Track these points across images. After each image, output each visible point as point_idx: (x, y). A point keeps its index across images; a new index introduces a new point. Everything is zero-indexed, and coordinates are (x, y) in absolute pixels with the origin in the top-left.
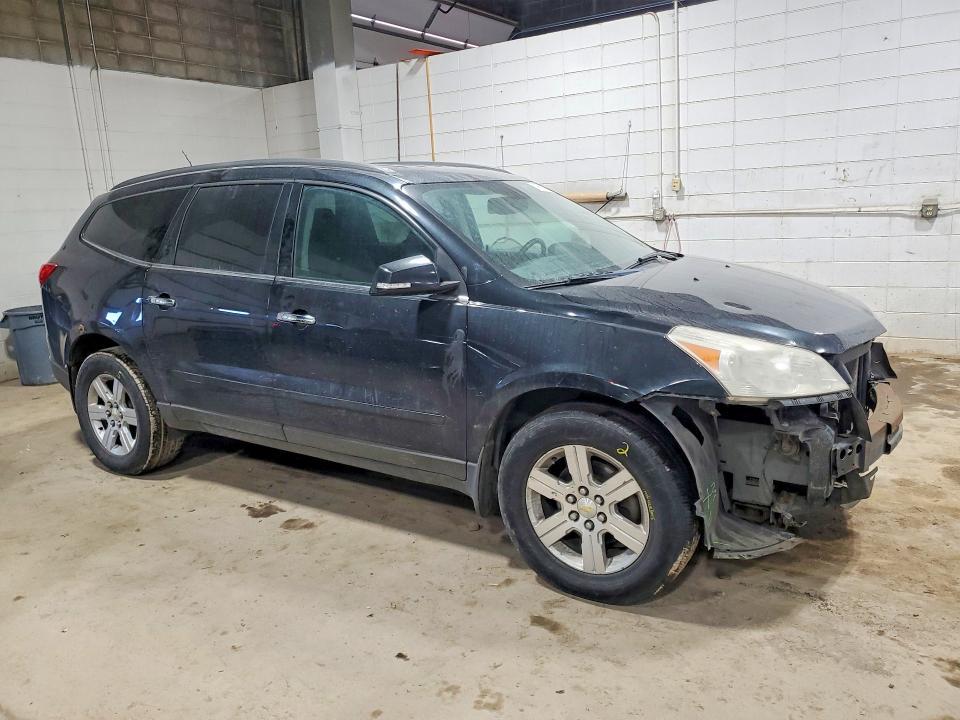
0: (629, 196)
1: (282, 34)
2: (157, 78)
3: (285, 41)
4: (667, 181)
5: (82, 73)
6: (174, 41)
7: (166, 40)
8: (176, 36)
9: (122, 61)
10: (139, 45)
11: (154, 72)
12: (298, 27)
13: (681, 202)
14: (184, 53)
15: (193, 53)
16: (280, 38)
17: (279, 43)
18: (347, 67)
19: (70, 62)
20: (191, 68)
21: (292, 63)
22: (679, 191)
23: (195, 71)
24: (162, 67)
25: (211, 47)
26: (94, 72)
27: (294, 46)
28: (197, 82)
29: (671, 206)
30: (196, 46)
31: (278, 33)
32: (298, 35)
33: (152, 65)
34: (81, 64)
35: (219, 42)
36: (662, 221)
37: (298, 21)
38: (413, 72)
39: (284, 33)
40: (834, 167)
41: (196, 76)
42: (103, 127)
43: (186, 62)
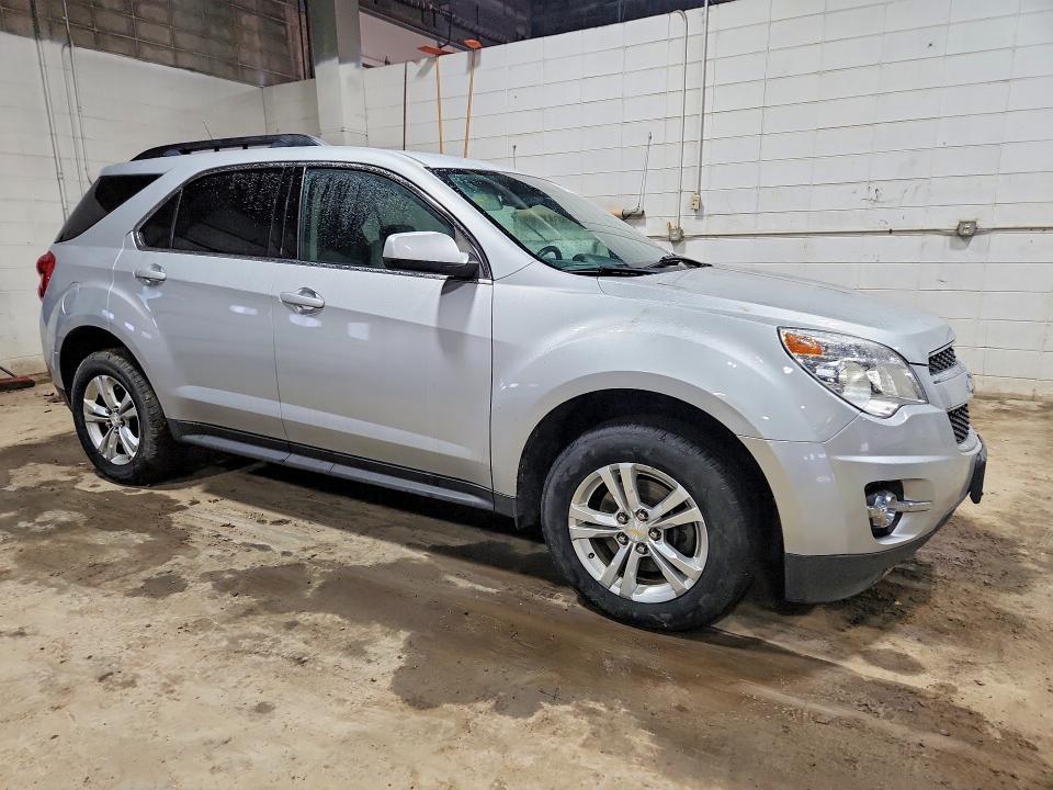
0: (646, 214)
1: (286, 28)
2: (141, 63)
3: (290, 36)
4: (687, 198)
5: (52, 49)
6: (162, 24)
7: (153, 21)
8: (165, 20)
9: (100, 40)
10: (121, 24)
11: (137, 55)
12: (304, 23)
13: (699, 222)
14: (173, 38)
15: (183, 39)
16: (284, 33)
17: (284, 40)
18: (353, 65)
19: (37, 35)
20: (180, 55)
21: (297, 63)
22: (698, 210)
23: (187, 60)
24: (148, 51)
25: (205, 35)
26: (67, 49)
27: (300, 45)
28: (188, 72)
29: (690, 226)
30: (187, 31)
31: (283, 29)
32: (305, 33)
33: (136, 48)
34: (52, 39)
35: (214, 31)
36: (679, 241)
37: (303, 17)
38: (422, 73)
39: (289, 27)
40: (865, 186)
41: (186, 65)
42: (76, 110)
43: (176, 49)
